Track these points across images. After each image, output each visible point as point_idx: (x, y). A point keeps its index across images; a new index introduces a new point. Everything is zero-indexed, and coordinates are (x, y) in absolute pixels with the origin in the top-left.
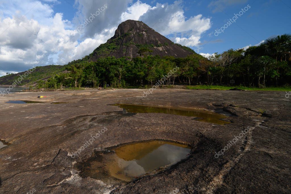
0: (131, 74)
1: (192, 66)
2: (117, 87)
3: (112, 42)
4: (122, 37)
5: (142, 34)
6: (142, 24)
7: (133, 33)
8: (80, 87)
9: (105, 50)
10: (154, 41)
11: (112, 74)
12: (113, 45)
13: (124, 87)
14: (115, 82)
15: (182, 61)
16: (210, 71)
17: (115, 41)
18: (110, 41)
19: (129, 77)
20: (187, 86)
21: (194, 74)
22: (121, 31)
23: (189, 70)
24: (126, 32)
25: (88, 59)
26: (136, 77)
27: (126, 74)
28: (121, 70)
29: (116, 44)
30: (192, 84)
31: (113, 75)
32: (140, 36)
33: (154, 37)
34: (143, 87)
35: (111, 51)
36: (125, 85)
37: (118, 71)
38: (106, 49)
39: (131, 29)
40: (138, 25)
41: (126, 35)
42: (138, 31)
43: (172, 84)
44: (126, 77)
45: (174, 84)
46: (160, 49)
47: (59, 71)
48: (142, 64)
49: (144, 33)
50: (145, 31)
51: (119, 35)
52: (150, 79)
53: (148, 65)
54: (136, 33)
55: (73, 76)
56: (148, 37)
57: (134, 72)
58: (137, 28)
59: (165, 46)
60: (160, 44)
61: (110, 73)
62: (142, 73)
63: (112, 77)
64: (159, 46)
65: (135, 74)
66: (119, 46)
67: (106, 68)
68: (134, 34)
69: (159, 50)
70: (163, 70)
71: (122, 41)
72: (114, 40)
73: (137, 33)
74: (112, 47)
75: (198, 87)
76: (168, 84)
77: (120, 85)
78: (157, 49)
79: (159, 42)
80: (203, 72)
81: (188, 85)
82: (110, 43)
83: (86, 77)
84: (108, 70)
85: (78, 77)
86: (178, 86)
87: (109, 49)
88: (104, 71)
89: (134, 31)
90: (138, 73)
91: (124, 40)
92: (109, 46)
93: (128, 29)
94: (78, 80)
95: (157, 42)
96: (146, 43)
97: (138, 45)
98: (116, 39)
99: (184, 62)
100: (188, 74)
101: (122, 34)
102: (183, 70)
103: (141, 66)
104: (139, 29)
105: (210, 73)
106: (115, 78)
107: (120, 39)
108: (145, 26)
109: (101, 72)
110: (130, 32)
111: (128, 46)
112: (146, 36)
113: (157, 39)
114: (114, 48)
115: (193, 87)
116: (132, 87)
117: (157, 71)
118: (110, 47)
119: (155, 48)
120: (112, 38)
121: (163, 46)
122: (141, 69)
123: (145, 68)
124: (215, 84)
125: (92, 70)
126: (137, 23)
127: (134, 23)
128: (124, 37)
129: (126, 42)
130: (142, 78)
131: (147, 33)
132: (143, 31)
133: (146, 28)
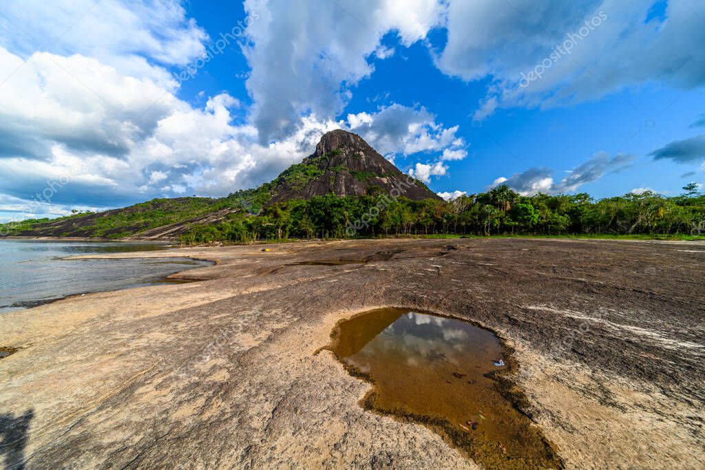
1: (428, 212)
3: (312, 163)
4: (328, 156)
5: (359, 155)
6: (359, 139)
7: (345, 152)
8: (285, 239)
9: (300, 175)
10: (375, 167)
11: (336, 220)
12: (313, 169)
14: (340, 230)
16: (446, 218)
17: (316, 161)
18: (309, 161)
21: (431, 222)
22: (326, 146)
23: (425, 216)
24: (334, 148)
25: (270, 189)
29: (319, 167)
30: (429, 233)
32: (356, 158)
33: (376, 162)
34: (377, 237)
35: (310, 177)
37: (344, 216)
38: (302, 174)
39: (343, 145)
40: (352, 140)
41: (334, 154)
42: (353, 149)
43: (408, 233)
45: (411, 234)
46: (385, 180)
47: (210, 209)
49: (361, 153)
50: (363, 151)
51: (322, 153)
54: (349, 152)
55: (276, 221)
56: (368, 160)
58: (350, 145)
59: (392, 177)
60: (384, 174)
61: (333, 217)
63: (336, 224)
64: (382, 176)
66: (323, 172)
67: (325, 211)
68: (347, 153)
69: (382, 182)
71: (329, 164)
72: (314, 160)
73: (354, 154)
74: (313, 171)
75: (434, 236)
76: (404, 233)
79: (383, 170)
80: (439, 219)
81: (425, 234)
82: (308, 164)
83: (295, 224)
84: (329, 214)
85: (284, 222)
87: (307, 174)
88: (322, 214)
89: (347, 149)
91: (332, 162)
92: (307, 169)
93: (338, 145)
94: (283, 228)
95: (380, 170)
96: (365, 169)
97: (354, 172)
98: (318, 159)
99: (421, 207)
100: (425, 222)
101: (328, 151)
102: (420, 216)
104: (354, 146)
105: (445, 221)
106: (340, 225)
107: (325, 158)
108: (363, 142)
109: (318, 216)
110: (341, 150)
111: (337, 173)
112: (364, 159)
113: (380, 165)
114: (315, 174)
115: (429, 236)
116: (362, 237)
118: (307, 171)
119: (377, 179)
120: (311, 157)
121: (388, 176)
124: (450, 233)
125: (304, 214)
126: (351, 136)
128: (332, 158)
129: (334, 166)
131: (366, 154)
132: (359, 150)
133: (365, 146)
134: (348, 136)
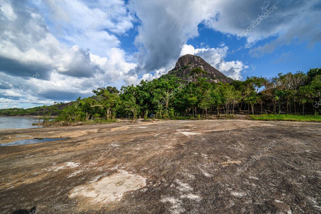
0: (182, 101)
2: (163, 118)
3: (173, 73)
4: (182, 69)
5: (200, 67)
6: (200, 59)
8: (114, 119)
10: (210, 74)
13: (171, 118)
14: (161, 111)
15: (241, 84)
17: (176, 73)
18: (172, 72)
19: (179, 103)
20: (250, 115)
22: (181, 64)
24: (185, 65)
26: (187, 104)
27: (175, 100)
28: (168, 95)
29: (177, 75)
30: (256, 113)
31: (157, 101)
33: (210, 71)
36: (173, 115)
37: (165, 96)
39: (191, 63)
40: (196, 59)
41: (185, 68)
42: (196, 64)
43: (232, 113)
44: (174, 104)
45: (234, 113)
46: (216, 81)
48: (195, 87)
49: (201, 66)
50: (202, 65)
51: (179, 67)
52: (204, 106)
53: (202, 90)
54: (194, 66)
55: (104, 103)
56: (205, 70)
57: (184, 97)
58: (195, 62)
59: (220, 80)
60: (215, 77)
61: (153, 97)
62: (194, 98)
63: (156, 104)
64: (214, 79)
65: (186, 100)
66: (179, 77)
67: (150, 93)
68: (193, 67)
70: (220, 94)
71: (183, 73)
72: (174, 72)
73: (196, 66)
76: (227, 113)
77: (167, 114)
78: (213, 81)
79: (215, 76)
80: (268, 97)
82: (171, 74)
84: (152, 96)
85: (111, 104)
86: (239, 115)
87: (170, 79)
88: (147, 96)
89: (193, 64)
90: (190, 99)
91: (184, 72)
92: (170, 77)
93: (188, 63)
95: (213, 75)
98: (177, 71)
100: (251, 100)
101: (182, 67)
103: (194, 90)
105: (277, 98)
106: (160, 106)
107: (180, 70)
108: (202, 61)
109: (144, 97)
110: (190, 65)
112: (203, 70)
113: (213, 73)
115: (258, 117)
117: (212, 95)
119: (211, 81)
120: (173, 70)
121: (218, 79)
122: (193, 93)
123: (198, 92)
126: (195, 57)
127: (192, 57)
128: (184, 70)
129: (186, 74)
130: (194, 104)
131: (204, 67)
132: (200, 65)
133: (203, 63)
134: (194, 58)
